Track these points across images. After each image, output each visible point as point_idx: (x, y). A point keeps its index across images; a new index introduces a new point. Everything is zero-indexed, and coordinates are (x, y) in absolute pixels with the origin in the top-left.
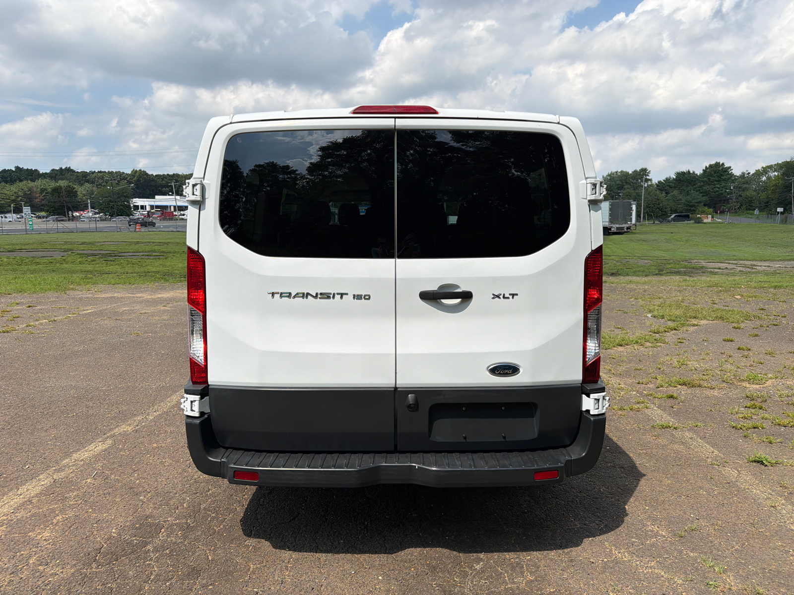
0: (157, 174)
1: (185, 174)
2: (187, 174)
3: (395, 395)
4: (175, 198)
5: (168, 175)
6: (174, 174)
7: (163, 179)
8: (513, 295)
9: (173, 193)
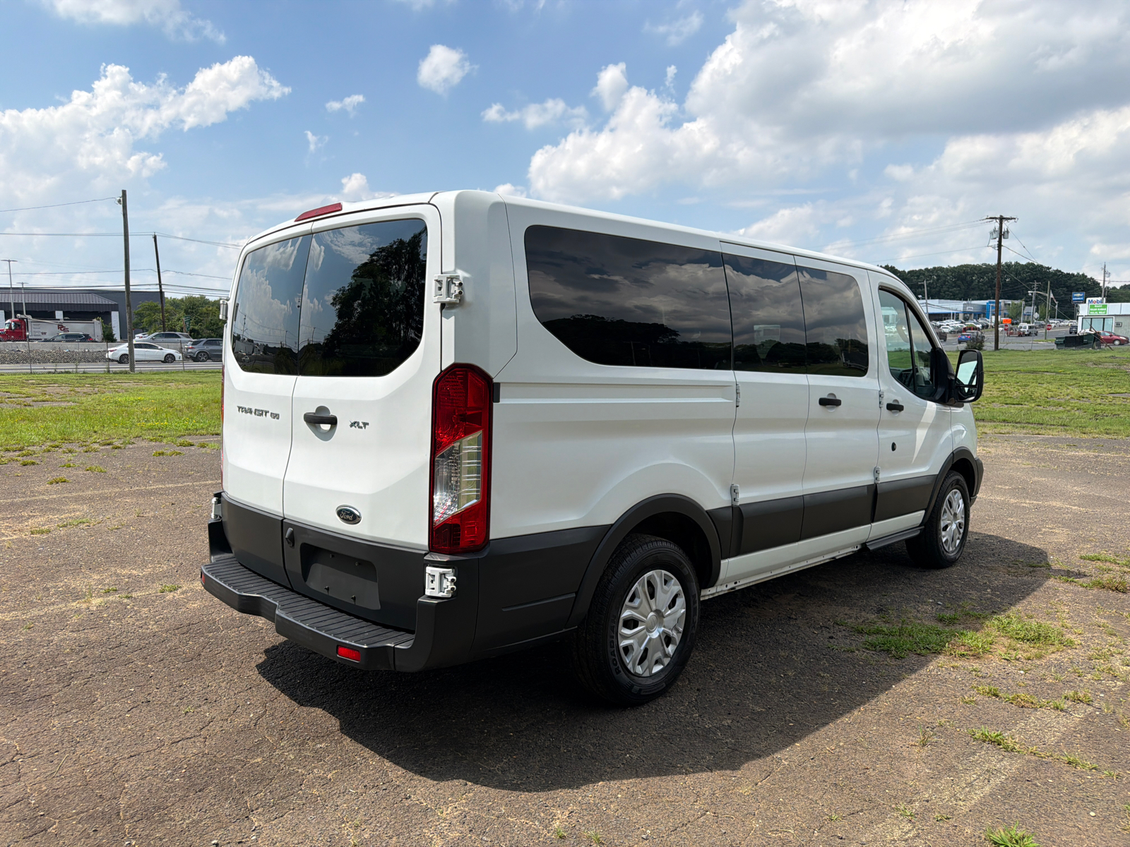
0: (911, 269)
1: (952, 266)
2: (956, 266)
3: (282, 523)
4: (926, 303)
5: (927, 269)
6: (935, 268)
7: (918, 276)
8: (365, 424)
9: (924, 296)
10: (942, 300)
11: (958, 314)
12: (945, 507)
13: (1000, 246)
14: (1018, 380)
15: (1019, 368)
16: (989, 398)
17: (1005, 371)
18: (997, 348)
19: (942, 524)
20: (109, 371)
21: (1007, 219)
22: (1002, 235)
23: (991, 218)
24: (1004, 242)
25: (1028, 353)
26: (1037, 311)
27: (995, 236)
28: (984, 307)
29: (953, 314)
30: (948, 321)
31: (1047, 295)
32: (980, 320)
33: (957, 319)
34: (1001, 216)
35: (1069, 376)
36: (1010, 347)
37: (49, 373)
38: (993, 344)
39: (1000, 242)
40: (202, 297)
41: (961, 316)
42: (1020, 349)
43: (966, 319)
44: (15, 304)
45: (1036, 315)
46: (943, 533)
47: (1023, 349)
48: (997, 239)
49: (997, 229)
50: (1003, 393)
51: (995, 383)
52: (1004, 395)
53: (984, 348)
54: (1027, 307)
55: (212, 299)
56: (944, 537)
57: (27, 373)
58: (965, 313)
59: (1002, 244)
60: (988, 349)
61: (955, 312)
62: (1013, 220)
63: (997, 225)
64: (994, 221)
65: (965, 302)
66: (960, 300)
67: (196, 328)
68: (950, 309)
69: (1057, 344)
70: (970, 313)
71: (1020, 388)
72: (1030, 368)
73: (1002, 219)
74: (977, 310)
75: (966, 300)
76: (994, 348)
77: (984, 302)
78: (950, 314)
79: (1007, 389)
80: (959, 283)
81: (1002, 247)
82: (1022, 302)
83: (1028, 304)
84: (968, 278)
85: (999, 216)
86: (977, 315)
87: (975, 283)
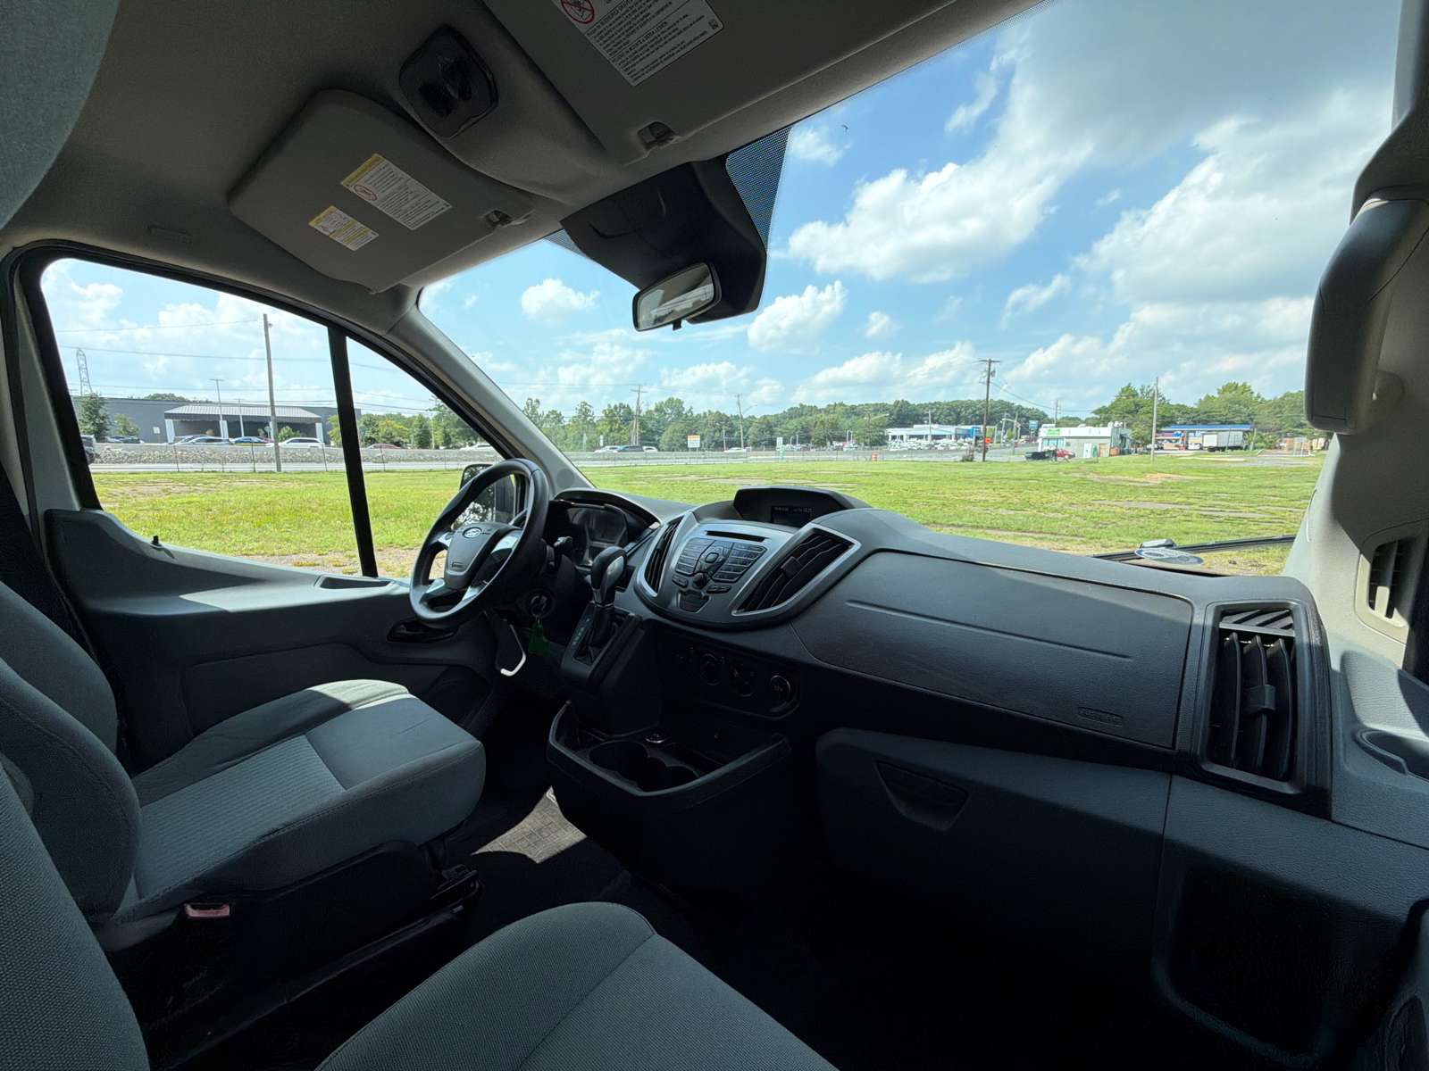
1: (950, 401)
4: (928, 427)
5: (929, 403)
6: (936, 402)
7: (924, 408)
10: (939, 425)
11: (950, 435)
13: (988, 382)
18: (984, 460)
20: (255, 471)
21: (994, 362)
22: (990, 374)
23: (983, 361)
24: (991, 379)
25: (1008, 464)
26: (1006, 433)
27: (985, 374)
28: (969, 430)
29: (947, 435)
30: (946, 440)
31: (1013, 422)
32: (966, 440)
34: (990, 359)
35: (1050, 484)
36: (994, 459)
37: (196, 472)
38: (980, 457)
39: (989, 379)
40: (399, 414)
41: (953, 437)
42: (1002, 461)
43: (957, 439)
44: (243, 416)
45: (1007, 437)
48: (987, 377)
49: (987, 369)
53: (975, 460)
54: (999, 431)
55: (407, 416)
57: (175, 472)
58: (956, 434)
59: (991, 381)
60: (978, 460)
61: (949, 433)
62: (998, 363)
63: (987, 366)
64: (985, 363)
65: (956, 427)
66: (953, 425)
67: (373, 436)
68: (944, 431)
69: (1028, 458)
70: (960, 435)
73: (990, 362)
74: (965, 433)
75: (957, 425)
76: (981, 460)
77: (970, 427)
80: (952, 413)
81: (990, 384)
82: (995, 427)
83: (999, 429)
84: (958, 410)
85: (988, 359)
86: (965, 437)
87: (963, 413)
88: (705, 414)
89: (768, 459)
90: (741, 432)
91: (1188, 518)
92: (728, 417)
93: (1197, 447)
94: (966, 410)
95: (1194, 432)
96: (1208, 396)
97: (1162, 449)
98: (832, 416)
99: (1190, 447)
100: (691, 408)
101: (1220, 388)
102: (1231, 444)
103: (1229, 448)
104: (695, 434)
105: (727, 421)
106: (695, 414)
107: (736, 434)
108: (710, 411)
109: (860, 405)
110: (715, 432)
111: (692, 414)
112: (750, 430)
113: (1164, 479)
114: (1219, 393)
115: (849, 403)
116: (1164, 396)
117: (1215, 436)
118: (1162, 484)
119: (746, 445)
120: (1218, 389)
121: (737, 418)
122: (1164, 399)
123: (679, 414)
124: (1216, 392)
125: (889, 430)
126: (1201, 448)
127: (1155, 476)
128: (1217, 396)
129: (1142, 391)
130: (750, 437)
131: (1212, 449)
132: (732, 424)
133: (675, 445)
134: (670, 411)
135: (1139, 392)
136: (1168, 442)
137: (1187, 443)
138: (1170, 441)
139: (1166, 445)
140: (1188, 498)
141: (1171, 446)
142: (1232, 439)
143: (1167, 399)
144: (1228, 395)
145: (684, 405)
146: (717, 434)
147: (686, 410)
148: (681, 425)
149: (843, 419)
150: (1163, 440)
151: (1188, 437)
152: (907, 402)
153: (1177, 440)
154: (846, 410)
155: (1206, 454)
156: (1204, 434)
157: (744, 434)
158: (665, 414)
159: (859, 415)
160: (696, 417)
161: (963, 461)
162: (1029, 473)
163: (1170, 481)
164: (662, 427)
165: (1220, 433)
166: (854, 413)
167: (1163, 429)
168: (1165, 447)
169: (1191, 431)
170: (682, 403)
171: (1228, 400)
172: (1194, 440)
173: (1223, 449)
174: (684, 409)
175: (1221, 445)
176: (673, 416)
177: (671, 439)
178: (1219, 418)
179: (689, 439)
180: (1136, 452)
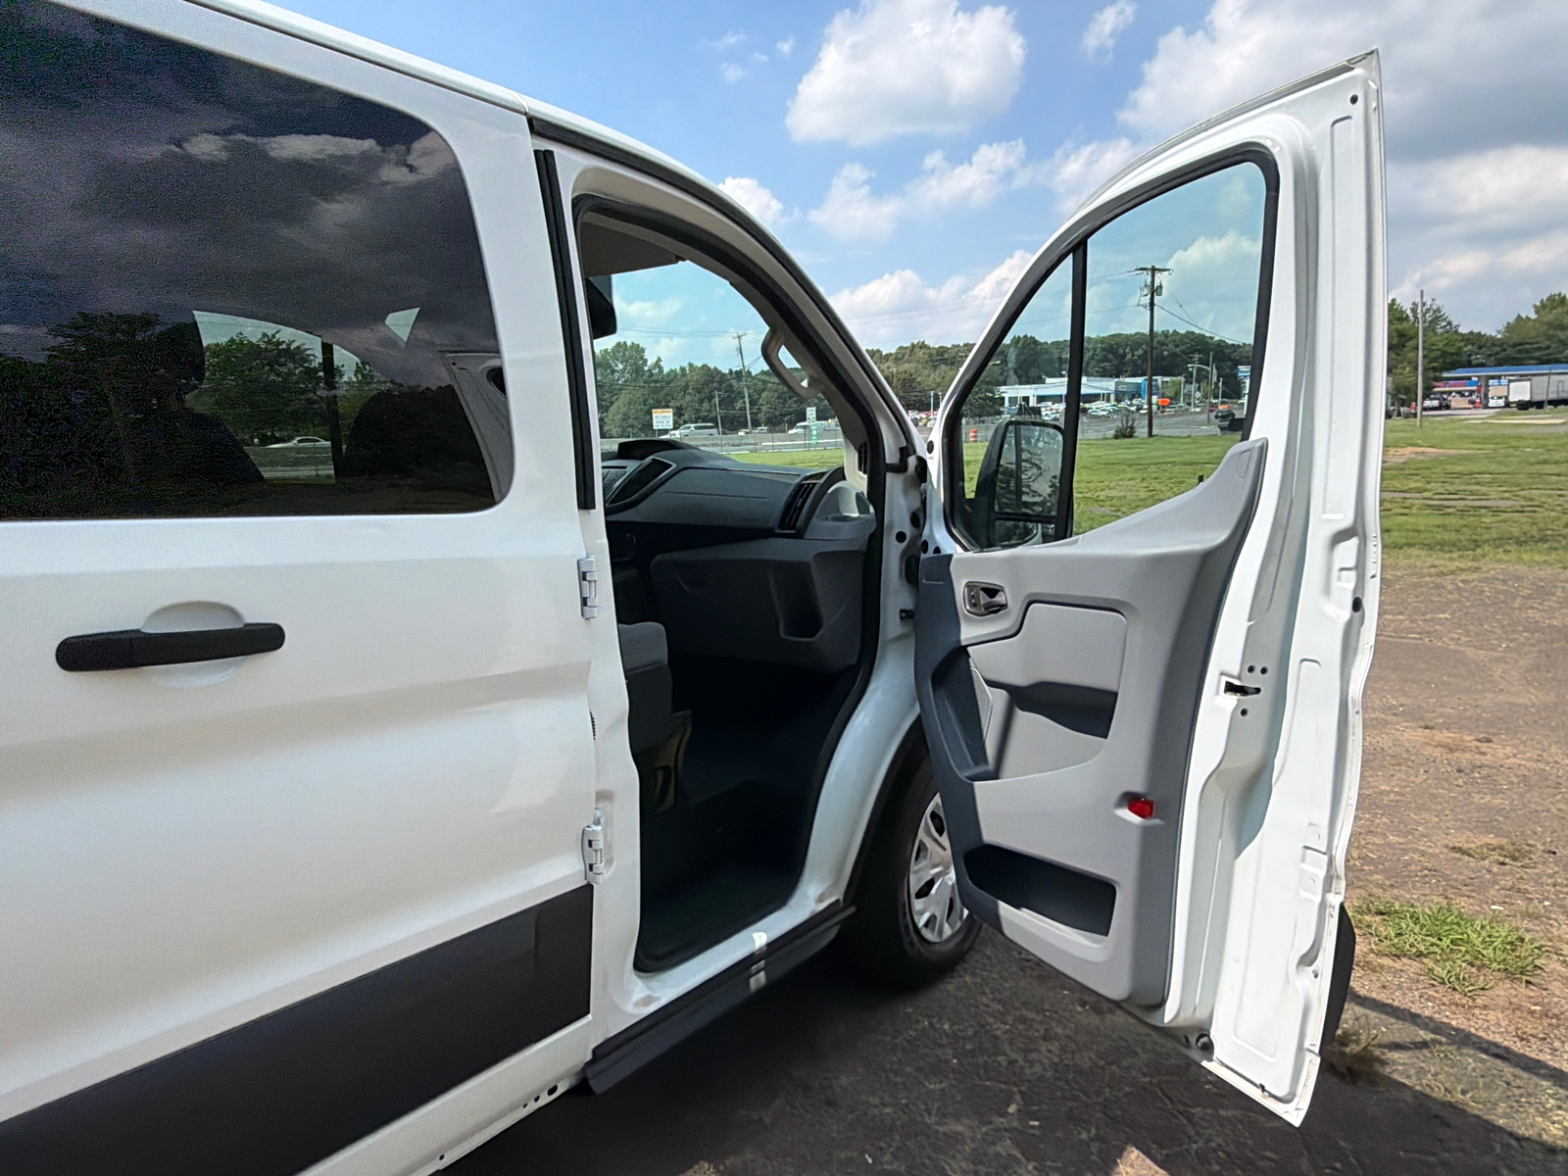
10: (1091, 378)
11: (1109, 395)
12: (921, 834)
13: (1152, 304)
14: (1172, 475)
15: (1173, 459)
16: (1134, 501)
17: (1158, 463)
18: (1150, 434)
19: (915, 883)
21: (1160, 270)
22: (1155, 291)
23: (1141, 269)
24: (1156, 298)
25: (1188, 440)
26: (1199, 389)
27: (1146, 291)
28: (1136, 385)
29: (1104, 394)
30: (1098, 402)
31: (1209, 369)
32: (1134, 402)
33: (1108, 400)
34: (1153, 267)
36: (1167, 432)
38: (1146, 430)
39: (1152, 299)
41: (1112, 397)
42: (1177, 435)
43: (1118, 400)
45: (1198, 395)
46: (918, 904)
47: (1181, 435)
48: (1149, 296)
49: (1149, 283)
50: (1151, 493)
51: (1143, 480)
52: (1153, 496)
53: (1135, 434)
54: (1188, 386)
56: (922, 913)
58: (1117, 393)
59: (1155, 302)
60: (1141, 436)
61: (1106, 392)
62: (1167, 272)
63: (1149, 278)
64: (1145, 272)
65: (1117, 380)
66: (1111, 377)
68: (1098, 388)
69: (1221, 428)
70: (1124, 393)
71: (1173, 485)
72: (1187, 458)
73: (1154, 270)
74: (1131, 389)
75: (1119, 377)
76: (1147, 435)
77: (1139, 380)
78: (1099, 394)
79: (1158, 487)
80: (1110, 356)
81: (1155, 307)
82: (1182, 379)
83: (1188, 382)
84: (1121, 351)
85: (1150, 267)
86: (1133, 397)
87: (1129, 357)
88: (683, 369)
89: (794, 446)
90: (747, 400)
91: (1406, 511)
92: (724, 375)
93: (1501, 402)
94: (1133, 350)
95: (1499, 377)
96: (1519, 317)
97: (1448, 407)
98: (906, 366)
99: (1492, 403)
100: (659, 360)
101: (1538, 304)
102: (1553, 396)
103: (1551, 402)
104: (667, 407)
105: (721, 382)
106: (666, 370)
107: (738, 405)
108: (691, 365)
109: (954, 346)
110: (701, 401)
111: (661, 369)
112: (764, 395)
113: (1413, 456)
114: (1537, 312)
115: (934, 343)
116: (1450, 318)
117: (1528, 383)
118: (1405, 463)
119: (756, 424)
120: (1535, 306)
121: (739, 374)
122: (1449, 323)
123: (638, 371)
124: (1533, 310)
125: (1003, 388)
126: (1508, 405)
127: (1401, 451)
128: (1533, 316)
129: (1414, 311)
130: (764, 408)
131: (1523, 406)
132: (731, 386)
133: (632, 426)
134: (621, 367)
135: (1409, 312)
136: (1458, 396)
137: (1486, 395)
138: (1462, 394)
139: (1455, 401)
140: (1429, 483)
141: (1464, 402)
142: (1553, 388)
143: (1454, 324)
144: (1550, 317)
145: (646, 355)
146: (706, 405)
147: (649, 363)
148: (641, 391)
149: (926, 372)
150: (1450, 393)
151: (1487, 386)
152: (1033, 338)
153: (1471, 393)
154: (930, 355)
155: (1513, 414)
156: (1510, 381)
157: (752, 403)
158: (613, 372)
159: (952, 363)
160: (669, 374)
161: (1116, 437)
162: (1209, 453)
163: (1422, 458)
164: (607, 395)
165: (1535, 379)
166: (944, 361)
167: (1445, 375)
168: (1453, 404)
169: (1493, 377)
170: (643, 350)
171: (1549, 324)
172: (1495, 389)
173: (1540, 405)
174: (646, 361)
175: (1538, 398)
176: (627, 376)
177: (626, 417)
178: (1536, 354)
179: (654, 415)
180: (1399, 415)
